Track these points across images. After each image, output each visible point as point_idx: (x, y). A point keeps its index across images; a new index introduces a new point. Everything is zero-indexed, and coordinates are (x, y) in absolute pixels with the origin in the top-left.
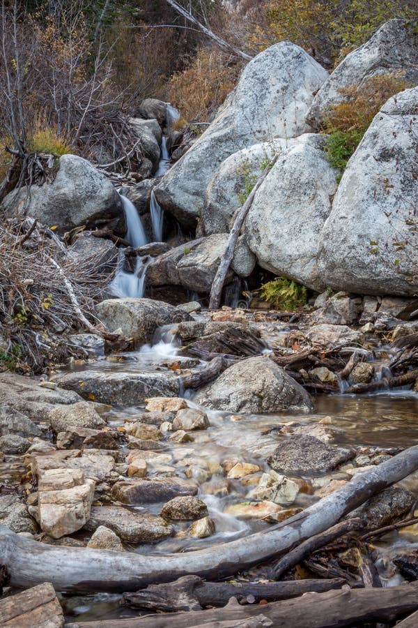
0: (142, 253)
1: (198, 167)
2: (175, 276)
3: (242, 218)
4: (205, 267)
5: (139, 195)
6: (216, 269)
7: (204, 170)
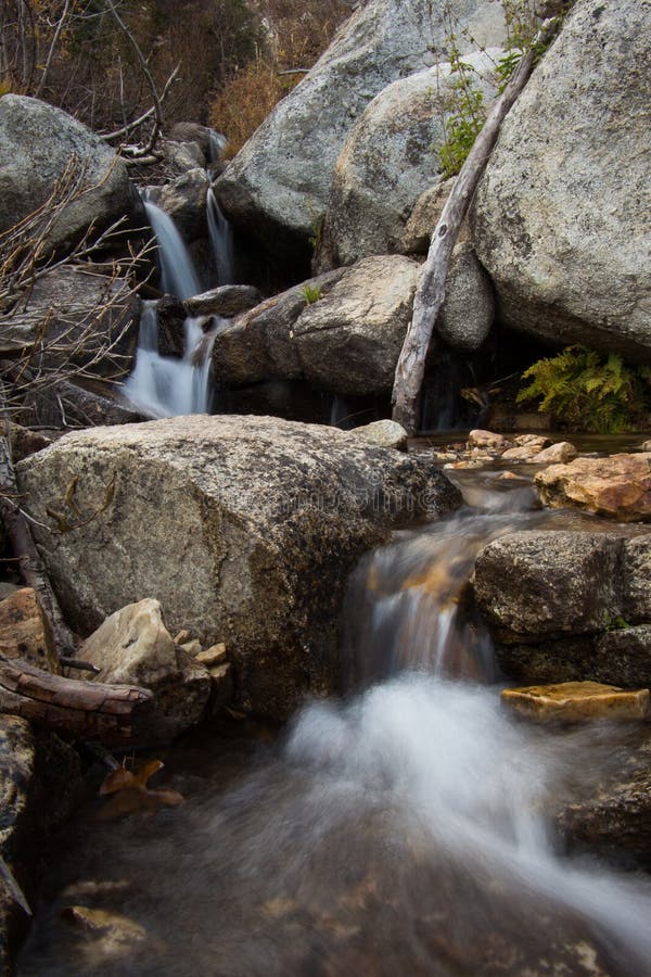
0: (196, 309)
1: (306, 128)
2: (288, 356)
3: (465, 193)
4: (374, 327)
5: (182, 200)
6: (402, 332)
7: (320, 135)
